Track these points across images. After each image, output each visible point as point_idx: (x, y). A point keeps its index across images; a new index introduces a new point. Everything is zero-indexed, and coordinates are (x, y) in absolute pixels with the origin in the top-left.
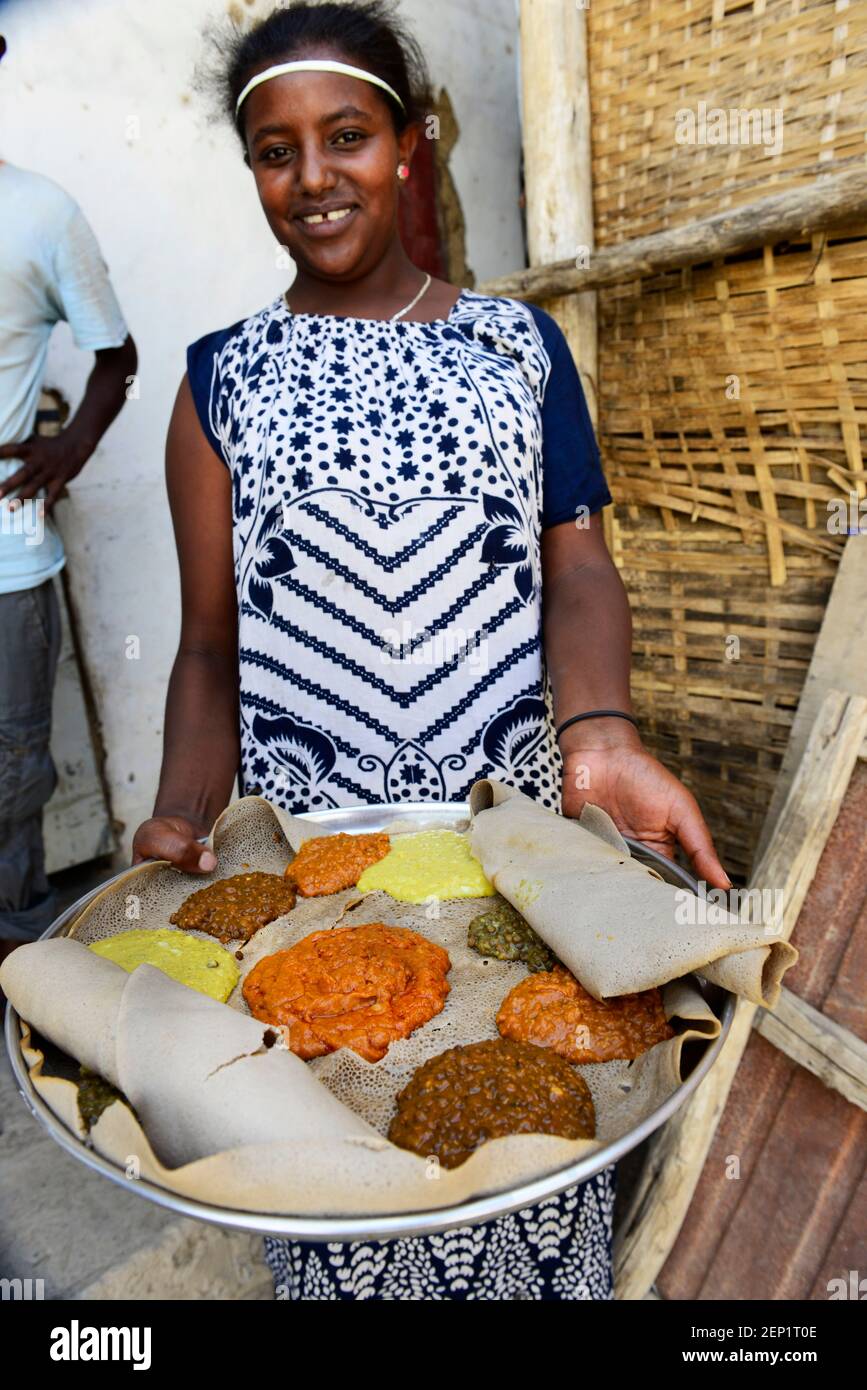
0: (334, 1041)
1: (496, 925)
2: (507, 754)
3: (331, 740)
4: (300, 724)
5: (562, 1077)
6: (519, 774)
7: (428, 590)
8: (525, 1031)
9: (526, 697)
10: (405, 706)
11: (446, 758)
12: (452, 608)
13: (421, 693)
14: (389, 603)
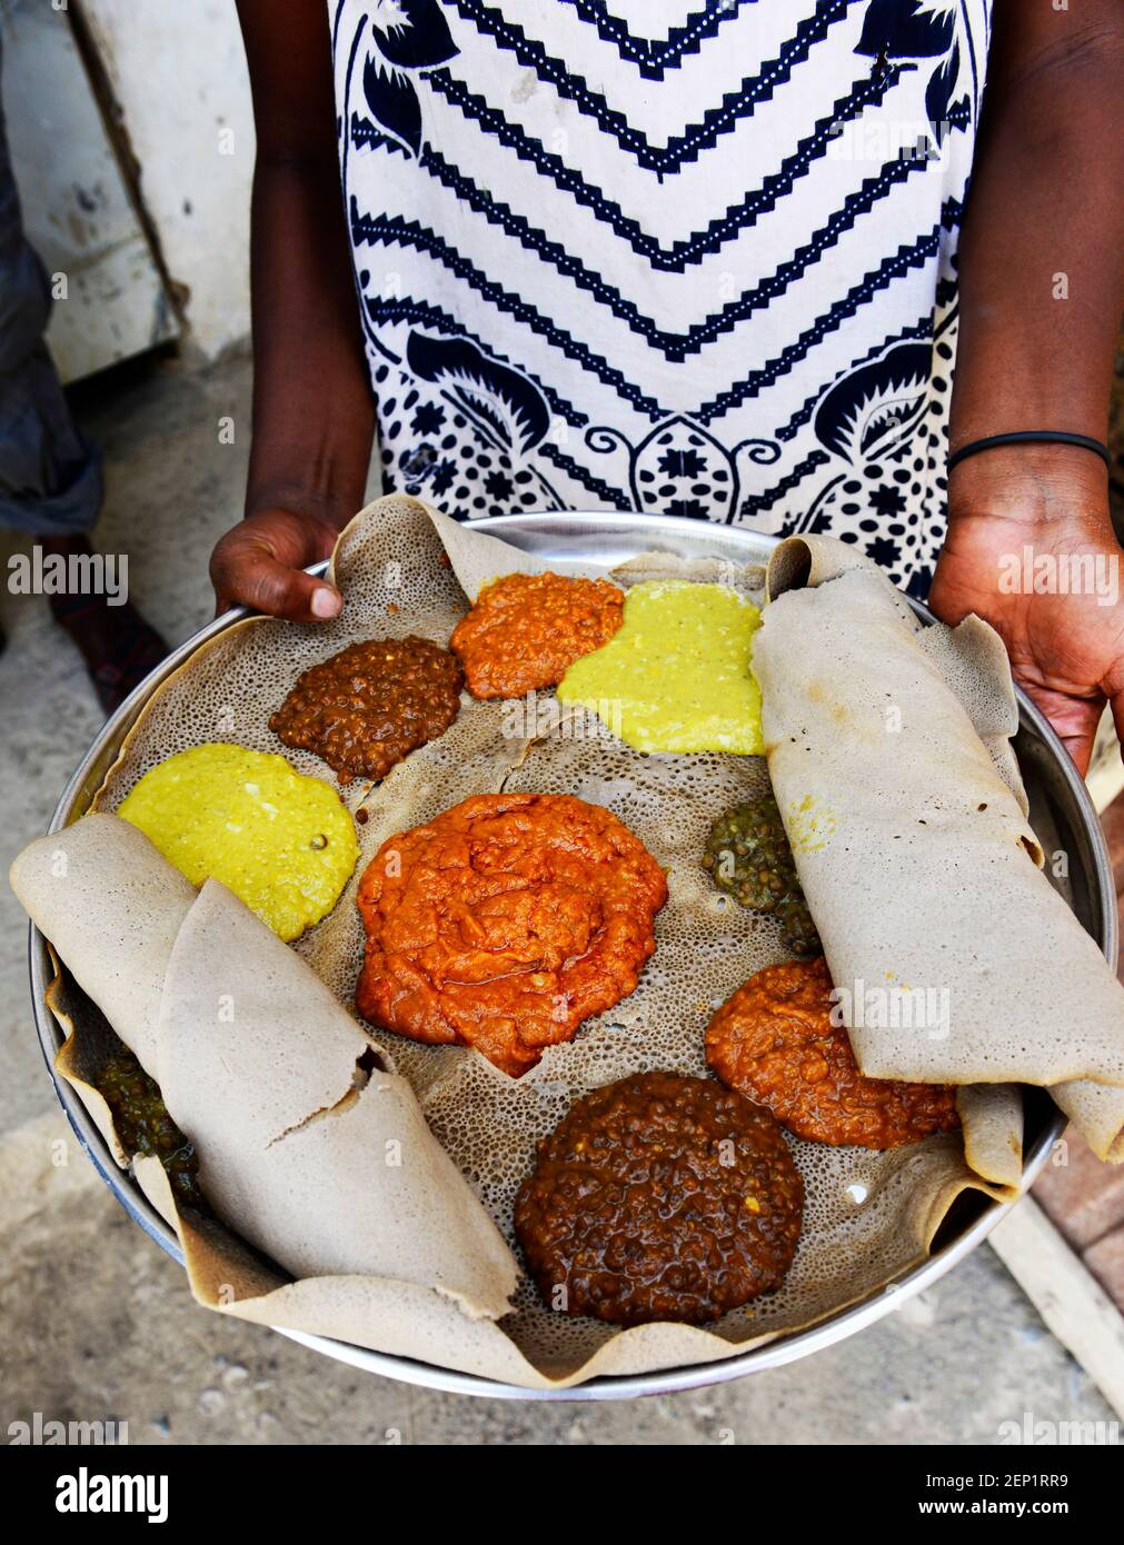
0: (468, 1032)
1: (752, 844)
2: (856, 438)
3: (541, 392)
4: (488, 357)
5: (767, 1184)
6: (873, 472)
7: (739, 122)
8: (740, 1073)
9: (911, 341)
10: (675, 356)
11: (746, 443)
12: (788, 164)
13: (712, 338)
14: (653, 151)
